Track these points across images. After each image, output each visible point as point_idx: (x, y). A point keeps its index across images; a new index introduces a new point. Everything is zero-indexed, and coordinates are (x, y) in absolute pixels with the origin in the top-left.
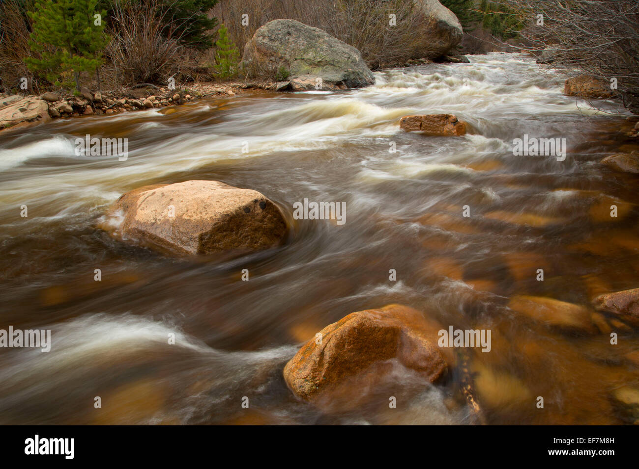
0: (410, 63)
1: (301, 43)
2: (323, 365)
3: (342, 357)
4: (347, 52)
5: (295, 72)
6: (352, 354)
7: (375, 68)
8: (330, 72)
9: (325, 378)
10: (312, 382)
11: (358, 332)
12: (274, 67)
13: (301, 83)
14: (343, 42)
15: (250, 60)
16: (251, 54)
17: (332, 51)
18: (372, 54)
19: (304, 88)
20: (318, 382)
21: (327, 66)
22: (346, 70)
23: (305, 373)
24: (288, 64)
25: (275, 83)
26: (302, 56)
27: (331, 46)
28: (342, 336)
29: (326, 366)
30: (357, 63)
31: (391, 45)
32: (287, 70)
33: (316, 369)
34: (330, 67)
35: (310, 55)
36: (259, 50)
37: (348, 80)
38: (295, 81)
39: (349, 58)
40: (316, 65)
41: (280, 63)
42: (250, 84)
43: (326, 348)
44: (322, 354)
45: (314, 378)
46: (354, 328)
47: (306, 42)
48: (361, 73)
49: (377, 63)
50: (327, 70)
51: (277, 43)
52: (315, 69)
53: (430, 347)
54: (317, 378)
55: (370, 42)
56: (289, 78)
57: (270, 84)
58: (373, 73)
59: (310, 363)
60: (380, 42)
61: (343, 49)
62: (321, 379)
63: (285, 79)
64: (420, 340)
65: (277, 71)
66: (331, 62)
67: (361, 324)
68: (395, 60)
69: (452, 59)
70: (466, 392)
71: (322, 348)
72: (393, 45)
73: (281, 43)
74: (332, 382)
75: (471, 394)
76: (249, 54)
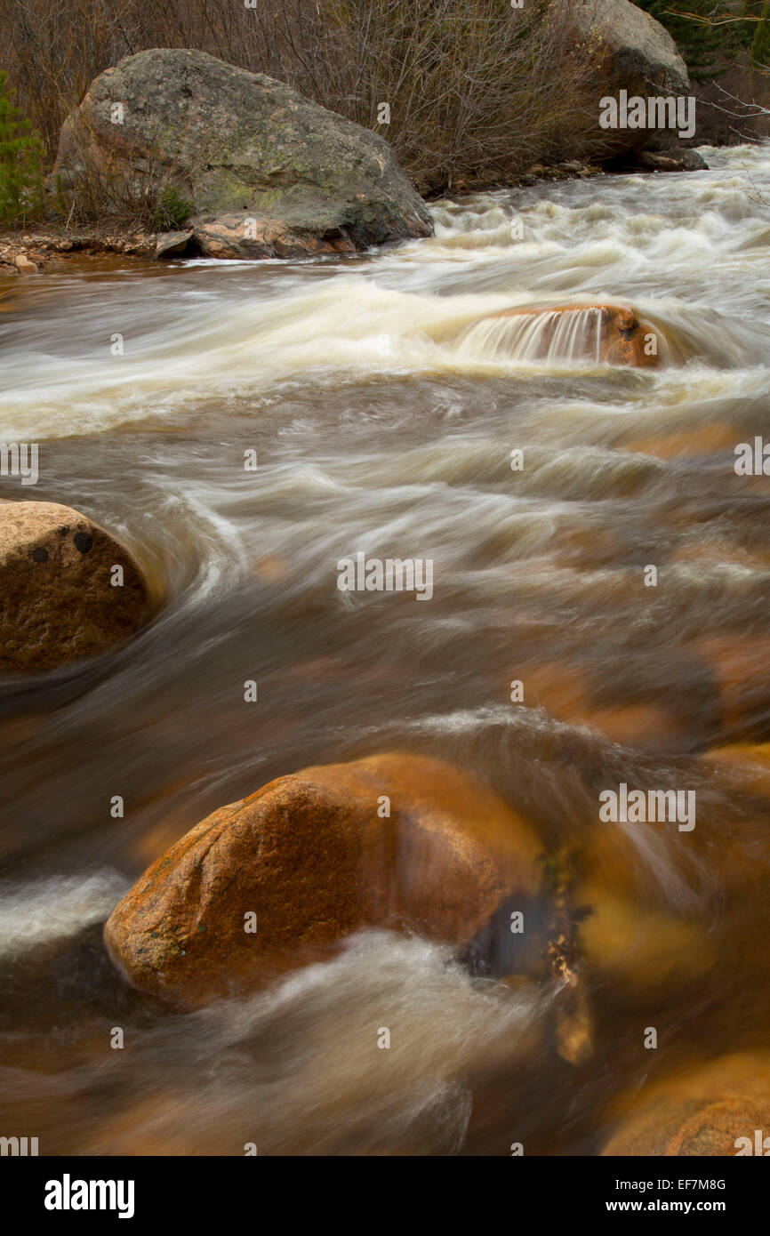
0: (539, 175)
1: (222, 121)
2: (199, 898)
3: (249, 877)
4: (352, 144)
5: (207, 203)
6: (275, 871)
7: (435, 191)
8: (308, 202)
9: (204, 929)
10: (168, 938)
11: (290, 818)
12: (147, 192)
13: (224, 234)
14: (339, 116)
15: (78, 168)
16: (80, 150)
17: (310, 142)
18: (427, 151)
19: (233, 248)
20: (185, 937)
21: (297, 186)
22: (350, 197)
23: (151, 918)
24: (188, 180)
25: (153, 236)
26: (226, 157)
27: (307, 130)
28: (250, 827)
29: (207, 898)
30: (382, 176)
31: (481, 125)
32: (185, 197)
33: (181, 907)
34: (305, 189)
35: (249, 154)
36: (102, 140)
37: (355, 225)
38: (209, 228)
39: (359, 162)
40: (268, 184)
41: (165, 179)
42: (81, 238)
43: (207, 858)
44: (197, 872)
45: (174, 928)
46: (281, 809)
47: (235, 118)
48: (394, 206)
49: (443, 175)
50: (296, 196)
51: (153, 120)
52: (265, 194)
53: (470, 851)
54: (183, 929)
55: (422, 116)
56: (192, 221)
57: (138, 237)
58: (428, 204)
59: (167, 893)
60: (448, 115)
61: (342, 137)
62: (194, 930)
63: (179, 225)
64: (447, 836)
65: (155, 200)
66: (309, 176)
67: (300, 799)
68: (492, 168)
69: (657, 162)
70: (552, 950)
71: (198, 858)
72: (486, 123)
73: (165, 120)
74: (222, 938)
75: (563, 953)
76: (75, 151)
